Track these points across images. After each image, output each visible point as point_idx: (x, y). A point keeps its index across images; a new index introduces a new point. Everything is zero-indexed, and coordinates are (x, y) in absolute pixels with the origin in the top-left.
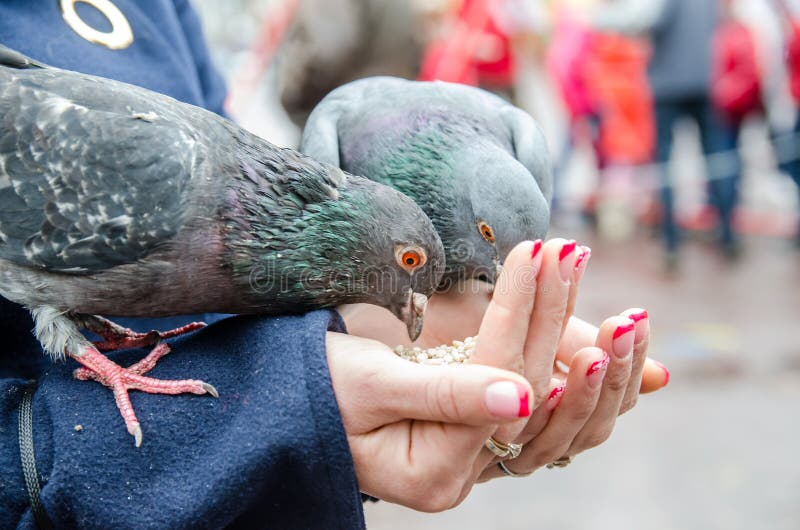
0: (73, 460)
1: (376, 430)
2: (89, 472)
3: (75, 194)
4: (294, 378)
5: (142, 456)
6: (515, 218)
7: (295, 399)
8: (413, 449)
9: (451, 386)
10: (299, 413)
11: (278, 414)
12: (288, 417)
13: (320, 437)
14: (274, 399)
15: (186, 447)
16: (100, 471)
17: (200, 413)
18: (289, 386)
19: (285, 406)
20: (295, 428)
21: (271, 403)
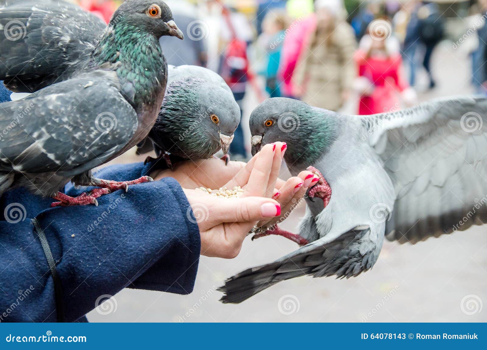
0: (73, 250)
1: (210, 229)
2: (81, 255)
3: (78, 127)
4: (176, 209)
5: (103, 245)
6: (229, 112)
7: (178, 218)
8: (226, 235)
9: (241, 211)
10: (181, 224)
11: (172, 225)
12: (177, 226)
13: (190, 234)
14: (169, 218)
15: (122, 239)
16: (86, 253)
17: (126, 224)
18: (174, 212)
19: (175, 221)
20: (180, 230)
21: (168, 220)
